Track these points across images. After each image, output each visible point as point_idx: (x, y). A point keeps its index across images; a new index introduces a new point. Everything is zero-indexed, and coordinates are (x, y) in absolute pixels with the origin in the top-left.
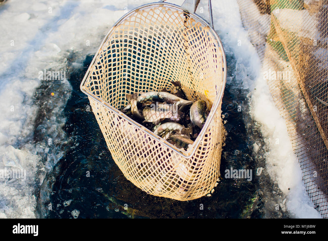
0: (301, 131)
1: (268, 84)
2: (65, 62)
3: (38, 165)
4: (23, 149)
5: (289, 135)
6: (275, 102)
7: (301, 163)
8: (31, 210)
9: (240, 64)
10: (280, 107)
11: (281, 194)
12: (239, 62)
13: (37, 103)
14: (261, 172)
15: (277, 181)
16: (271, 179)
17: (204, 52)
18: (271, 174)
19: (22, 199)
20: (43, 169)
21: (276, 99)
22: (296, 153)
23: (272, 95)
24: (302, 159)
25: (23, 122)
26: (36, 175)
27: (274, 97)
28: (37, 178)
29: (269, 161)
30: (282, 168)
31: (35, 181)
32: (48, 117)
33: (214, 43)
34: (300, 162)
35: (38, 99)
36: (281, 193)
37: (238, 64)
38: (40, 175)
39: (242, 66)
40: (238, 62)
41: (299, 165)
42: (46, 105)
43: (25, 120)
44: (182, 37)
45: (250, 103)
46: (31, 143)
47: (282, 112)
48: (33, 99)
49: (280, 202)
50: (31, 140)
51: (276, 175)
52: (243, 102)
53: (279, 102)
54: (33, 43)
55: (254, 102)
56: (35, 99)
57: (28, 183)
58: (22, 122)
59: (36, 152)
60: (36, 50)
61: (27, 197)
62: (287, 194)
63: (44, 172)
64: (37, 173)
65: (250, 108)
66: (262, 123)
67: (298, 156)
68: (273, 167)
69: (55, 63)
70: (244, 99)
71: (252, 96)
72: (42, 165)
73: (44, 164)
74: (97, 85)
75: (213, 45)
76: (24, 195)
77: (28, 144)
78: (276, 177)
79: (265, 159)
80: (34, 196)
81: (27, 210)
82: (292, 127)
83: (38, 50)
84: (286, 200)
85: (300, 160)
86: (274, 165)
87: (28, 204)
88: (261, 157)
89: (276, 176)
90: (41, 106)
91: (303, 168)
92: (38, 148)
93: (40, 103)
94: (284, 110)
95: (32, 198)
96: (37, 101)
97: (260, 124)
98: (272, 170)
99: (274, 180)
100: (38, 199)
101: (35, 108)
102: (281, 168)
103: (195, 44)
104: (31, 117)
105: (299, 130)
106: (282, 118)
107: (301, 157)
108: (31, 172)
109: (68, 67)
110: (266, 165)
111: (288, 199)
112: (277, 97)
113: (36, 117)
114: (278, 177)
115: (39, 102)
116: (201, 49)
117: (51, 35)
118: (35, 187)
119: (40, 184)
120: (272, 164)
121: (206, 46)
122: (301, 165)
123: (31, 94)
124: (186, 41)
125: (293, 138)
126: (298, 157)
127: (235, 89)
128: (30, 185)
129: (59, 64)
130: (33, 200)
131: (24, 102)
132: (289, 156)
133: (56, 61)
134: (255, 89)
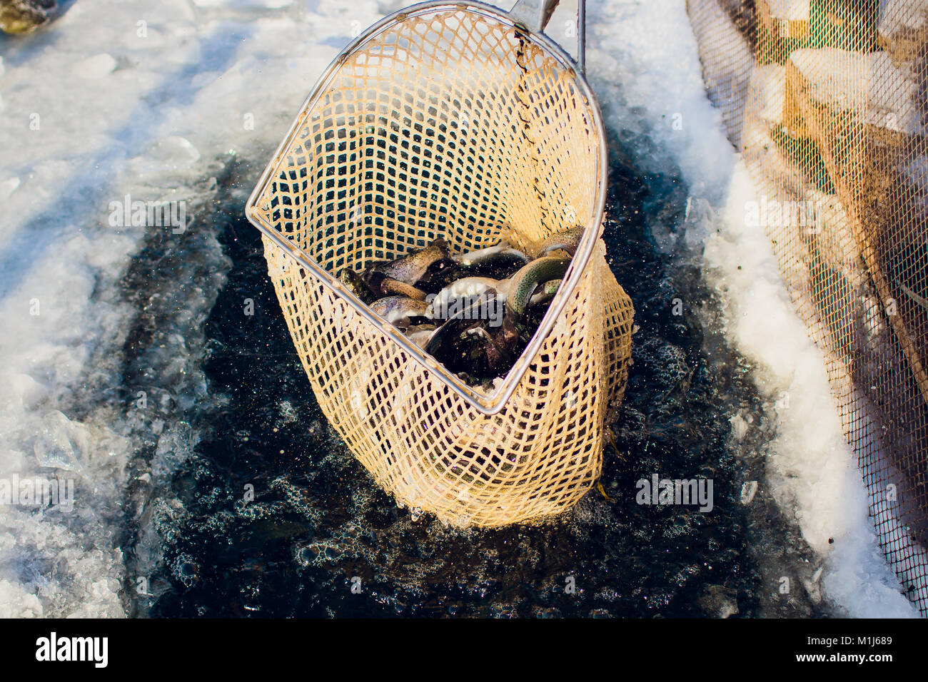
0: (866, 380)
1: (775, 254)
4: (89, 419)
5: (833, 391)
6: (793, 302)
7: (865, 468)
8: (109, 587)
9: (698, 200)
10: (807, 315)
12: (694, 194)
13: (131, 298)
14: (752, 494)
15: (798, 520)
19: (86, 556)
20: (145, 477)
21: (796, 294)
22: (853, 441)
23: (787, 284)
24: (867, 456)
25: (93, 348)
26: (126, 493)
27: (791, 288)
28: (127, 502)
30: (813, 484)
31: (123, 510)
34: (861, 465)
35: (134, 286)
37: (694, 199)
38: (135, 492)
41: (859, 474)
42: (157, 302)
43: (97, 344)
44: (515, 93)
45: (726, 306)
47: (814, 329)
48: (120, 285)
51: (794, 503)
52: (704, 302)
53: (806, 305)
55: (736, 303)
56: (126, 288)
57: (102, 514)
58: (89, 348)
61: (100, 553)
62: (824, 556)
63: (147, 486)
64: (129, 488)
65: (725, 321)
66: (756, 359)
67: (855, 450)
68: (787, 480)
71: (731, 288)
72: (143, 467)
73: (149, 465)
74: (288, 207)
76: (90, 548)
77: (105, 407)
78: (796, 509)
79: (764, 459)
81: (100, 587)
82: (842, 368)
84: (823, 572)
85: (861, 460)
86: (791, 476)
89: (794, 506)
90: (142, 307)
91: (870, 483)
93: (139, 298)
94: (821, 325)
95: (114, 556)
96: (132, 291)
97: (752, 364)
98: (785, 488)
102: (809, 483)
103: (545, 115)
105: (860, 379)
106: (813, 347)
107: (865, 451)
108: (112, 486)
111: (827, 569)
112: (799, 288)
113: (127, 333)
114: (800, 508)
115: (137, 296)
122: (865, 474)
124: (524, 107)
125: (844, 401)
126: (857, 452)
127: (682, 267)
128: (109, 521)
130: (115, 561)
131: (95, 294)
134: (739, 268)
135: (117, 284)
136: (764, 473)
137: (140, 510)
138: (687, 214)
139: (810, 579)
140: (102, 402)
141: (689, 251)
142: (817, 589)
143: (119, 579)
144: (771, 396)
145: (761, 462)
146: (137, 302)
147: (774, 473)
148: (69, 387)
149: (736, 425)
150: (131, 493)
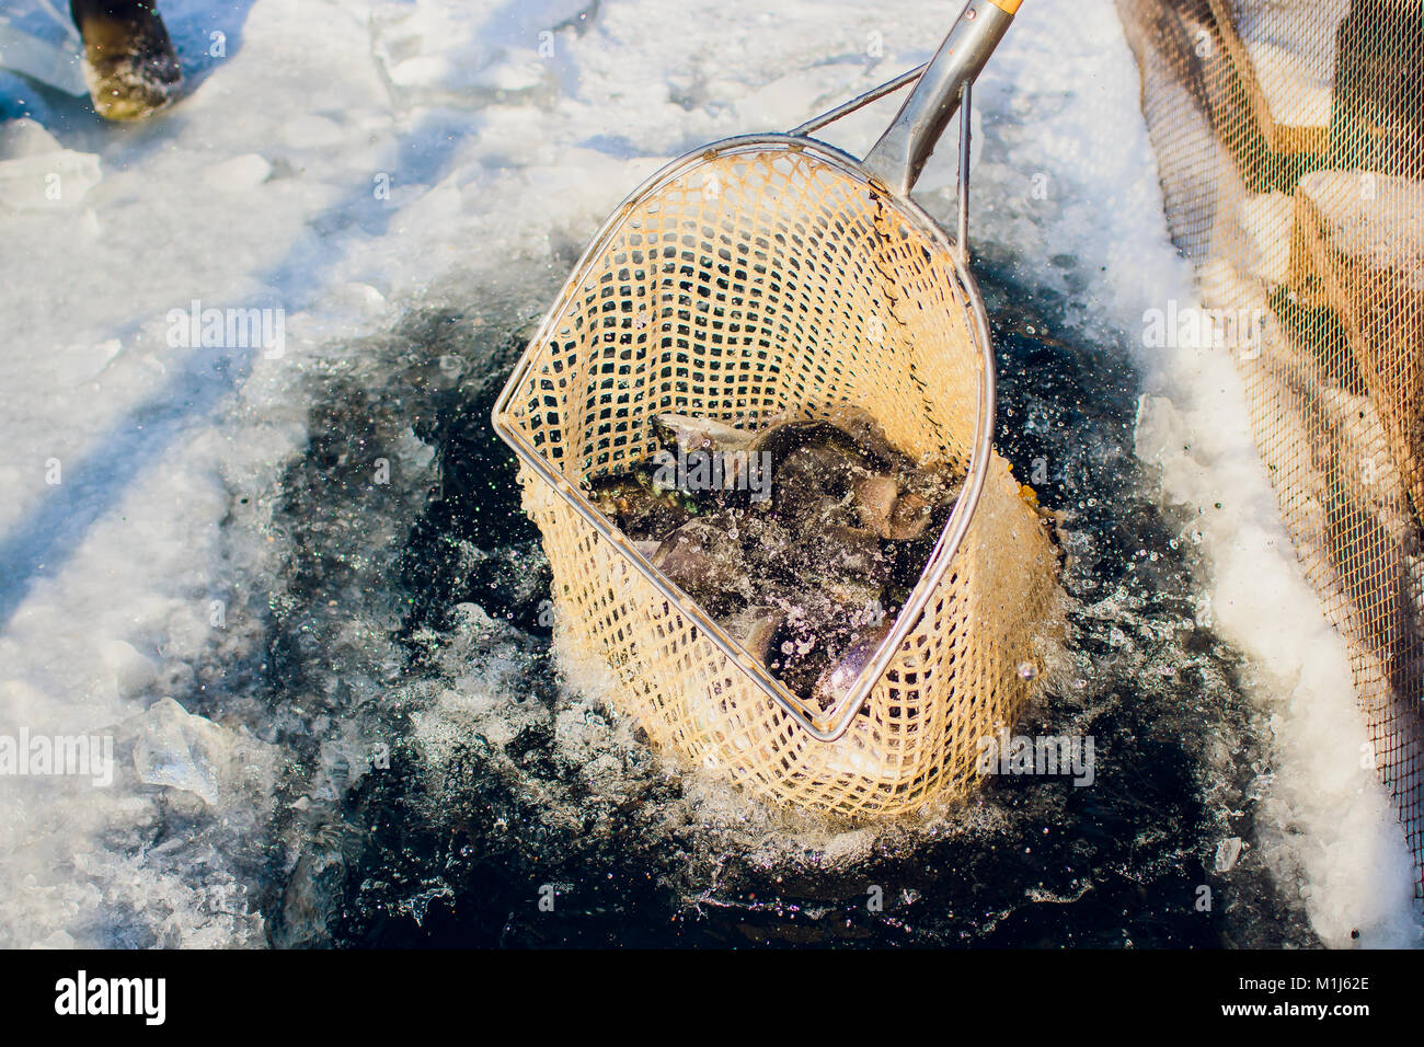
0: (1413, 686)
1: (1273, 486)
3: (282, 786)
5: (1361, 702)
6: (1301, 561)
7: (1411, 823)
9: (1155, 399)
10: (1321, 583)
16: (1277, 888)
21: (1305, 549)
22: (1391, 780)
23: (1291, 534)
24: (1414, 804)
27: (1297, 539)
30: (1328, 844)
34: (1404, 818)
36: (1318, 948)
41: (1400, 832)
46: (254, 694)
47: (1332, 604)
51: (1299, 874)
53: (1320, 567)
59: (273, 734)
64: (277, 820)
67: (1395, 794)
78: (1301, 882)
80: (258, 914)
82: (1376, 667)
85: (1404, 810)
86: (1293, 831)
89: (1298, 877)
91: (1418, 846)
92: (286, 716)
94: (1343, 598)
95: (251, 924)
99: (1288, 894)
100: (274, 927)
102: (1321, 843)
105: (1404, 682)
106: (1331, 631)
107: (1410, 797)
112: (1310, 539)
114: (1307, 882)
118: (265, 877)
119: (288, 869)
122: (1411, 832)
125: (1377, 717)
126: (1398, 797)
134: (1217, 505)
137: (294, 857)
138: (1138, 421)
140: (238, 687)
148: (188, 661)
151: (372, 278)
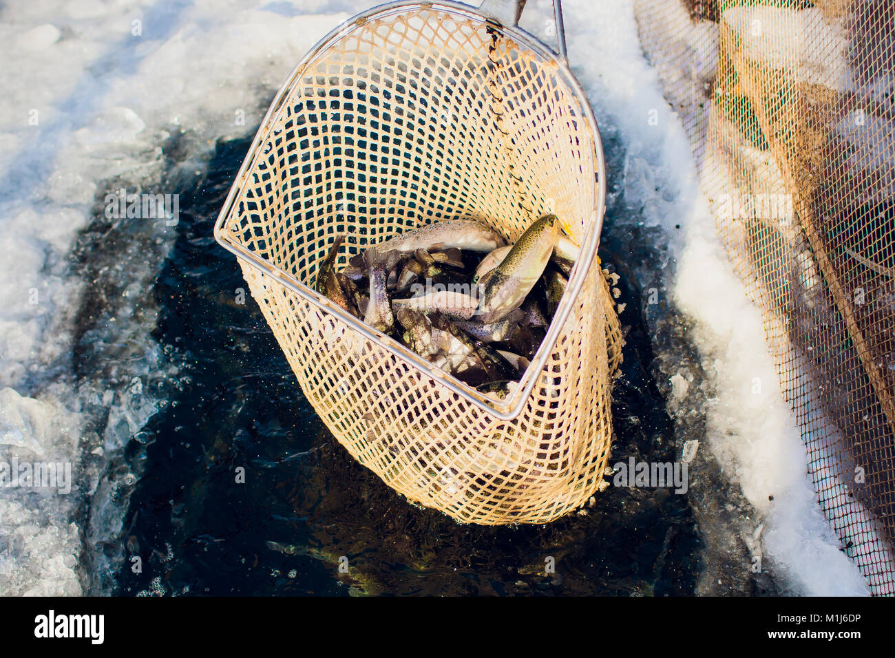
0: (802, 339)
1: (712, 213)
2: (158, 159)
5: (771, 350)
6: (731, 260)
7: (803, 426)
8: (65, 563)
9: (636, 159)
10: (744, 274)
11: (749, 512)
13: (81, 272)
14: (693, 453)
15: (739, 477)
16: (722, 470)
17: (546, 130)
18: (722, 459)
21: (733, 253)
22: (791, 399)
23: (724, 243)
24: (805, 414)
26: (79, 467)
27: (728, 247)
28: (81, 476)
29: (717, 421)
31: (78, 484)
32: (111, 309)
33: (570, 107)
34: (799, 424)
35: (83, 259)
36: (749, 508)
37: (631, 158)
39: (641, 164)
40: (630, 153)
41: (797, 432)
42: (106, 276)
44: (486, 88)
45: (665, 265)
46: (65, 381)
47: (751, 288)
49: (748, 534)
50: (66, 373)
51: (735, 461)
52: (643, 261)
53: (743, 262)
54: (69, 105)
56: (75, 261)
60: (76, 126)
62: (765, 513)
67: (793, 408)
68: (728, 438)
69: (128, 160)
70: (646, 255)
72: (96, 442)
74: (258, 225)
75: (568, 111)
77: (58, 383)
78: (736, 467)
80: (73, 524)
81: (56, 563)
82: (779, 328)
83: (84, 125)
84: (763, 529)
85: (799, 418)
86: (731, 434)
87: (58, 547)
88: (694, 412)
90: (91, 279)
91: (808, 441)
93: (88, 272)
94: (758, 284)
95: (69, 531)
96: (82, 265)
99: (729, 474)
101: (77, 286)
102: (749, 441)
103: (520, 108)
104: (65, 310)
105: (797, 337)
106: (750, 305)
107: (803, 410)
109: (165, 173)
110: (708, 434)
111: (767, 527)
112: (735, 246)
113: (77, 308)
114: (740, 466)
115: (86, 269)
116: (536, 121)
117: (119, 85)
118: (77, 499)
120: (724, 431)
121: (550, 113)
122: (803, 432)
123: (64, 247)
124: (496, 100)
125: (780, 360)
126: (795, 410)
129: (141, 165)
130: (71, 537)
132: (772, 407)
133: (132, 155)
135: (67, 258)
136: (705, 432)
137: (95, 485)
138: (625, 174)
139: (751, 535)
141: (628, 211)
142: (758, 546)
143: (75, 555)
144: (711, 354)
145: (702, 421)
146: (87, 275)
147: (714, 431)
149: (677, 385)
150: (85, 467)
151: (129, 104)
